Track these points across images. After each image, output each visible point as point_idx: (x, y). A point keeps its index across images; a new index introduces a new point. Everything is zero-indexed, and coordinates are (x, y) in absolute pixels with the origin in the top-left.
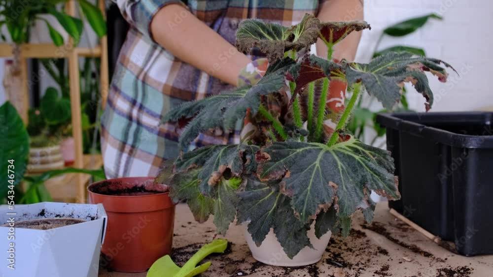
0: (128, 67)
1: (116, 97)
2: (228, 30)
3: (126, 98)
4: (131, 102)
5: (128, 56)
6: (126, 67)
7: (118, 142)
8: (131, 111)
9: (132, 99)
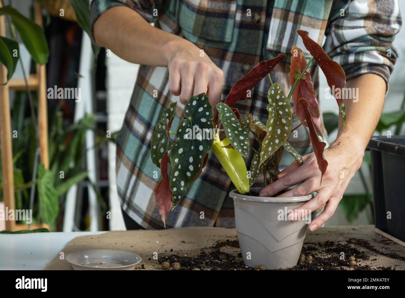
0: (146, 90)
1: (133, 118)
2: (240, 74)
3: (142, 120)
4: (145, 125)
5: (147, 79)
6: (144, 90)
7: (130, 163)
8: (146, 133)
9: (147, 121)
